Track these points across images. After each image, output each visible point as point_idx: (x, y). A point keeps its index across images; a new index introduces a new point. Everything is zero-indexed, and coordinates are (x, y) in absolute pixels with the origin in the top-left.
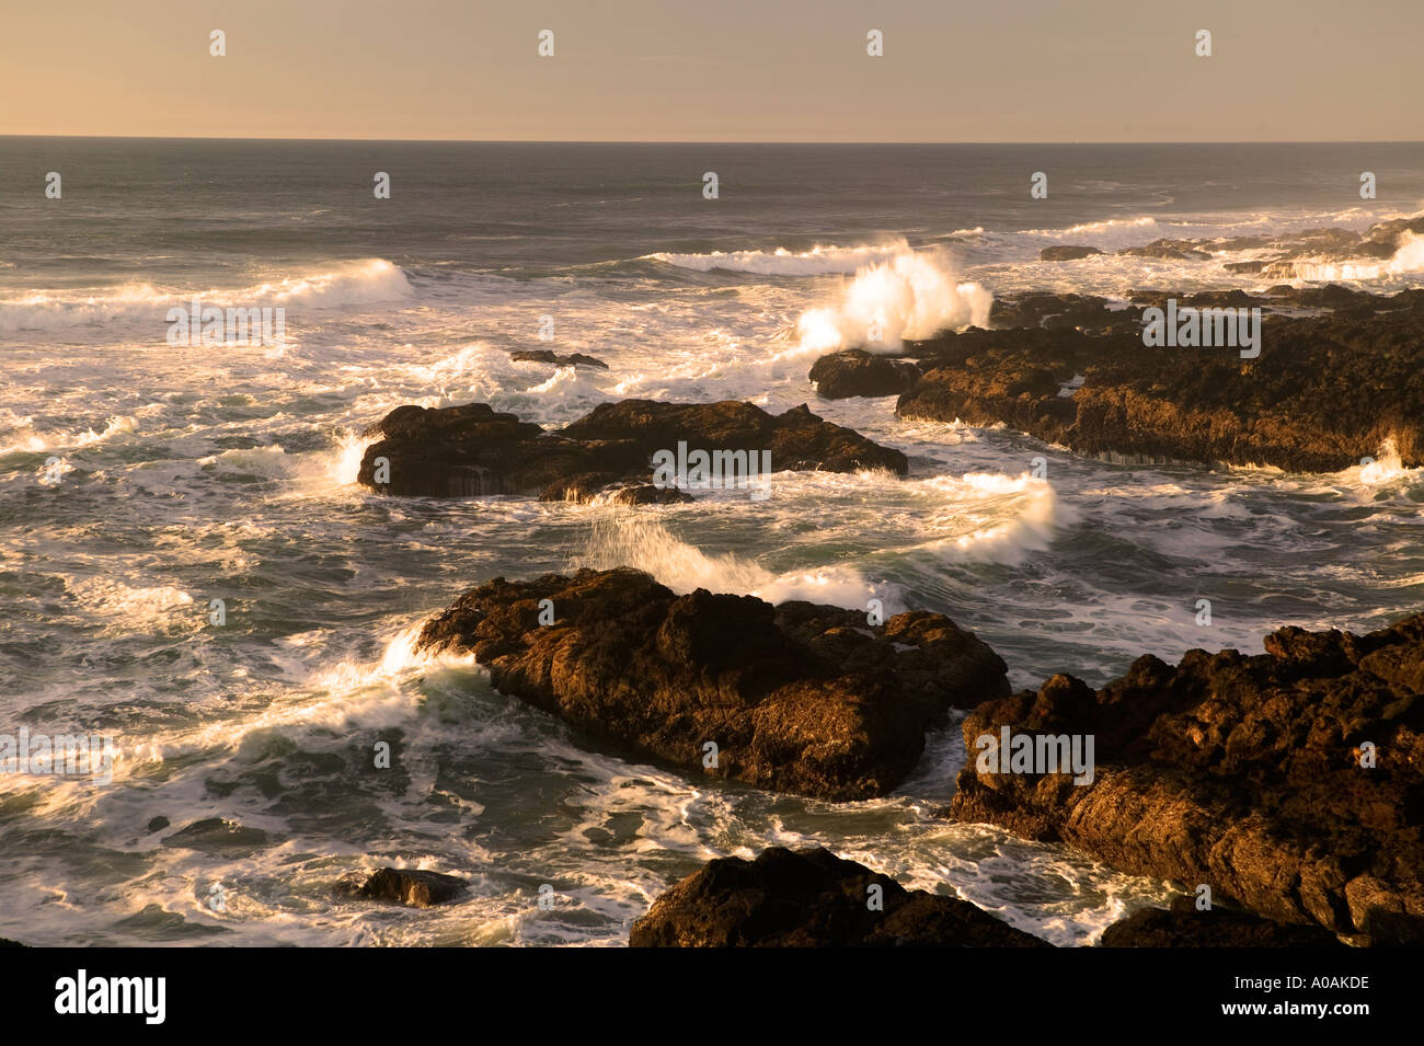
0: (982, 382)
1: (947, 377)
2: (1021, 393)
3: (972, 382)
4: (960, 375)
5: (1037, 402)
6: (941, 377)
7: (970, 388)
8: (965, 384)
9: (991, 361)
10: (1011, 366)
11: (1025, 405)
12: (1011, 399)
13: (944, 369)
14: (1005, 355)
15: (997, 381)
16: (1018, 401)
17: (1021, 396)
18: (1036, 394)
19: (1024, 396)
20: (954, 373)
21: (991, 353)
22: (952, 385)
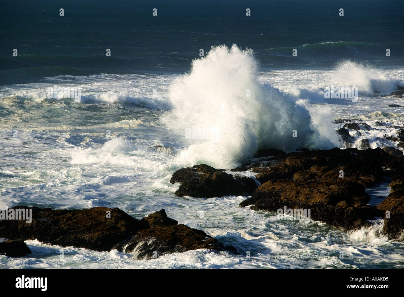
0: (307, 193)
1: (279, 188)
2: (339, 202)
3: (298, 193)
4: (289, 187)
5: (352, 208)
6: (274, 188)
7: (296, 197)
8: (293, 193)
9: (313, 176)
10: (329, 180)
11: (342, 211)
12: (330, 207)
13: (274, 182)
14: (324, 171)
15: (319, 191)
16: (336, 208)
17: (338, 204)
18: (350, 203)
19: (341, 204)
20: (284, 185)
21: (313, 169)
22: (282, 194)
